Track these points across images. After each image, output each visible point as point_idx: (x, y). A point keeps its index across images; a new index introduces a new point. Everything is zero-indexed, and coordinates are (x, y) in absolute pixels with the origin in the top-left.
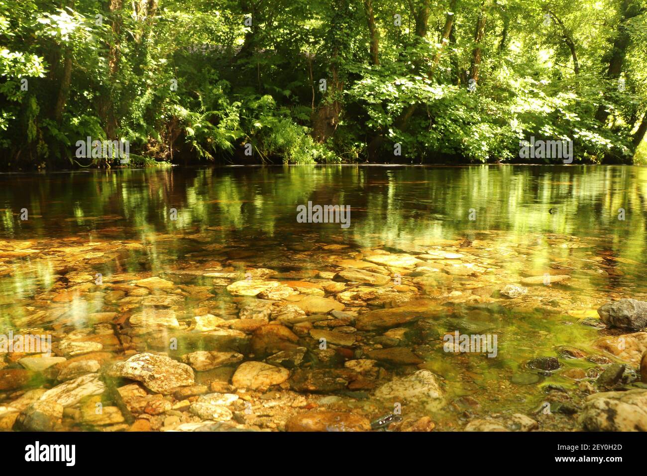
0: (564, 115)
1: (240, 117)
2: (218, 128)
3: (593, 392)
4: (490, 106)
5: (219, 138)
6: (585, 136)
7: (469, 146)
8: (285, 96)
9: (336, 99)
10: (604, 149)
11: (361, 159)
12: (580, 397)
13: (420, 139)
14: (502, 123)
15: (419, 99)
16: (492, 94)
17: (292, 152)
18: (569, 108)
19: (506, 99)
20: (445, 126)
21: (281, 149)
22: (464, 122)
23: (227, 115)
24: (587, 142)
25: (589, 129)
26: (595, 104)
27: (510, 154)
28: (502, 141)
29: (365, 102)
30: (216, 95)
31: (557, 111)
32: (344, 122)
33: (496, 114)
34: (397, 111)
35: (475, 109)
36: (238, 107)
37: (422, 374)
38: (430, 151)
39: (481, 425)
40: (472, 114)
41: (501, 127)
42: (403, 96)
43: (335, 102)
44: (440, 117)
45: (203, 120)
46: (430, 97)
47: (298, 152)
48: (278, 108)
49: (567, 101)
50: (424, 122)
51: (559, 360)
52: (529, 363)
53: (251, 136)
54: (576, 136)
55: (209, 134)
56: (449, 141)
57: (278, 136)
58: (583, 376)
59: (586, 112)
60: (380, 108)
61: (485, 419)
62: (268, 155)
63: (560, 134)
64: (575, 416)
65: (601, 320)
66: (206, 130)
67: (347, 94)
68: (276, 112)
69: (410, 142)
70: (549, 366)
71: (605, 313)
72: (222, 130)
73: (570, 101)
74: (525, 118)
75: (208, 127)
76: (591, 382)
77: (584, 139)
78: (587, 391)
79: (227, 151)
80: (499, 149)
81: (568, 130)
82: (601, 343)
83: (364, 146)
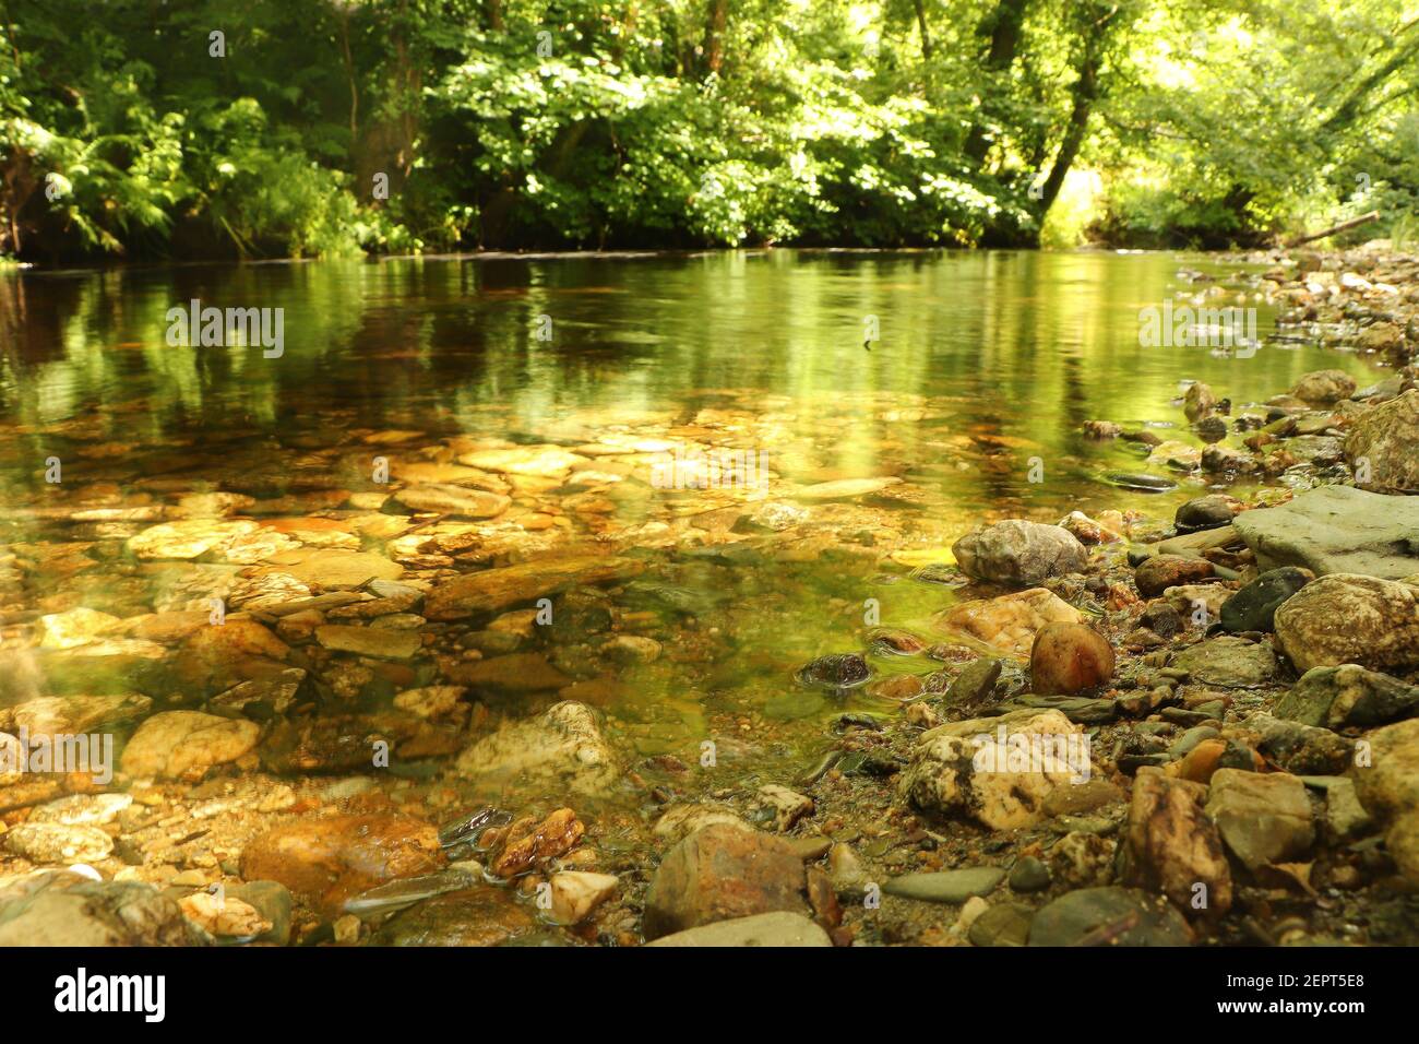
0: (901, 144)
1: (182, 150)
2: (131, 175)
3: (935, 724)
4: (748, 126)
5: (133, 198)
6: (945, 190)
7: (700, 211)
8: (288, 102)
9: (406, 107)
10: (982, 216)
11: (467, 244)
12: (907, 736)
13: (597, 196)
14: (771, 160)
15: (589, 107)
16: (751, 98)
17: (309, 230)
18: (911, 131)
19: (780, 108)
20: (650, 168)
21: (283, 224)
22: (691, 159)
23: (150, 145)
24: (948, 203)
25: (954, 173)
26: (964, 123)
27: (790, 228)
28: (773, 201)
29: (471, 115)
30: (122, 97)
31: (888, 137)
32: (427, 160)
33: (759, 142)
34: (543, 134)
35: (714, 129)
36: (176, 126)
37: (564, 710)
38: (619, 222)
39: (689, 816)
40: (708, 141)
41: (770, 168)
42: (558, 100)
43: (403, 115)
44: (640, 147)
45: (91, 158)
46: (616, 105)
47: (323, 230)
48: (271, 129)
49: (908, 115)
50: (603, 158)
51: (868, 660)
52: (804, 671)
53: (211, 194)
54: (926, 190)
55: (109, 191)
56: (659, 199)
57: (276, 192)
58: (915, 689)
59: (946, 139)
60: (507, 128)
61: (698, 803)
62: (254, 238)
63: (894, 184)
64: (894, 779)
65: (959, 568)
66: (101, 182)
67: (430, 98)
68: (268, 138)
69: (575, 202)
70: (846, 675)
71: (966, 553)
72: (141, 181)
73: (913, 116)
74: (823, 149)
75: (105, 174)
76: (930, 702)
77: (942, 195)
78: (923, 723)
79: (154, 230)
80: (769, 217)
81: (911, 176)
82: (958, 618)
83: (473, 215)
